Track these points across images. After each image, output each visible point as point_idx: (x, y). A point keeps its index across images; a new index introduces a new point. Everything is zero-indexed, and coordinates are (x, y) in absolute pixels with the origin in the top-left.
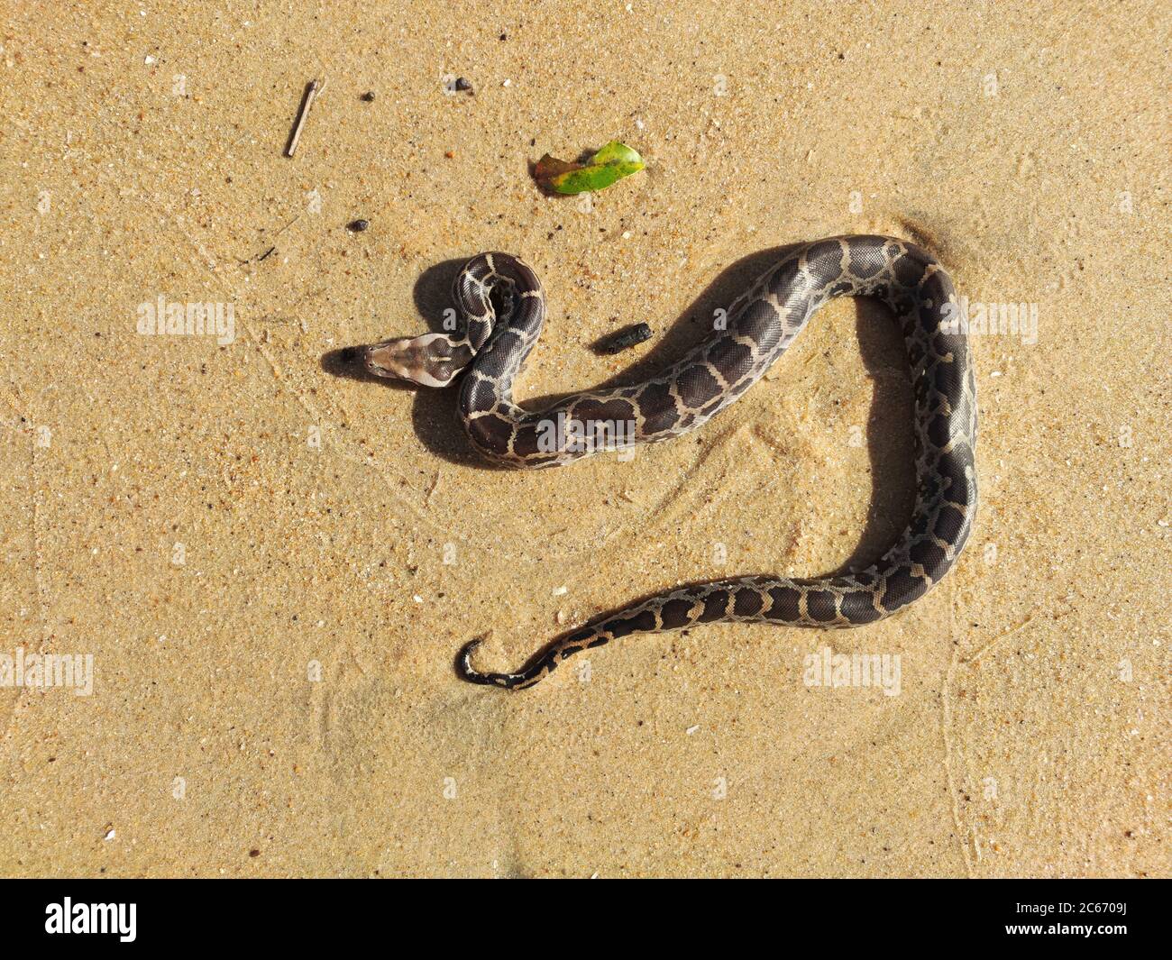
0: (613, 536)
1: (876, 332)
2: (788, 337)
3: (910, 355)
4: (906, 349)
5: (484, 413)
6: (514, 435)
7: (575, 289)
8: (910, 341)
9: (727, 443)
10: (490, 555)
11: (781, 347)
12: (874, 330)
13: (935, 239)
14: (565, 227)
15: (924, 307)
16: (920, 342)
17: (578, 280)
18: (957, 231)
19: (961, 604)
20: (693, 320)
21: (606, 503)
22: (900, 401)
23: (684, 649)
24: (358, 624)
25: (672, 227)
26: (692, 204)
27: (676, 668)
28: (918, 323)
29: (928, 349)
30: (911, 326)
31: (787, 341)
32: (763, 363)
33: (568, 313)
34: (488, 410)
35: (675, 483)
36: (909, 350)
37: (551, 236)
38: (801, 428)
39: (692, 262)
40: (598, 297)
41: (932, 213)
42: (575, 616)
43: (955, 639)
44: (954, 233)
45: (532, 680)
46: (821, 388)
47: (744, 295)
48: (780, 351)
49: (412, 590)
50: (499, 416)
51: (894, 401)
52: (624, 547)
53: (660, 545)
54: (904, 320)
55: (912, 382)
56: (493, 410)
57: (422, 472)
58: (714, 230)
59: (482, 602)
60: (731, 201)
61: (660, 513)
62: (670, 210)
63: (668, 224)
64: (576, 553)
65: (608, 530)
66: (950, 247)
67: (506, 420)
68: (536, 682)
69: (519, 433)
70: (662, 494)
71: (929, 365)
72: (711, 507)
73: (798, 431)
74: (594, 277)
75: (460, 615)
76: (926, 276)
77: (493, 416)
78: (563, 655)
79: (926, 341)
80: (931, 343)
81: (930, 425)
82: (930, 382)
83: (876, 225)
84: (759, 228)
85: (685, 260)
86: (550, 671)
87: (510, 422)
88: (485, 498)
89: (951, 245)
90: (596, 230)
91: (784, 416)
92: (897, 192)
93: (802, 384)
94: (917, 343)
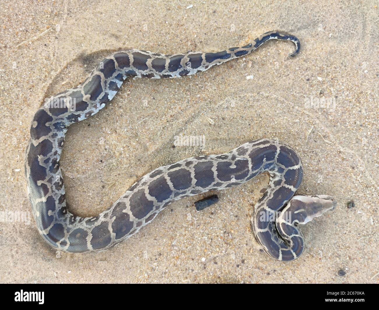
0: (222, 102)
1: (76, 197)
2: (126, 197)
3: (62, 184)
4: (65, 188)
5: (291, 168)
6: (276, 156)
7: (232, 232)
8: (62, 192)
9: (160, 144)
10: (283, 97)
11: (131, 192)
12: (78, 199)
13: (40, 245)
14: (235, 266)
15: (52, 212)
16: (57, 191)
17: (230, 236)
18: (27, 249)
19: (52, 56)
20: (172, 210)
21: (223, 119)
22: (69, 160)
23: (191, 45)
24: (349, 69)
25: (179, 262)
26: (167, 275)
27: (196, 36)
28: (57, 202)
29: (52, 186)
30: (61, 201)
31: (127, 195)
32: (143, 184)
33: (236, 219)
34: (289, 170)
35: (189, 126)
36: (63, 186)
37: (243, 261)
38: (122, 149)
39: (170, 242)
40: (221, 226)
41: (40, 259)
42: (243, 64)
43: (57, 40)
44: (30, 248)
45: (267, 35)
46: (109, 170)
47: (147, 223)
48: (132, 189)
49: (323, 83)
50: (283, 167)
51: (72, 160)
52: (217, 97)
53: (199, 96)
54: (64, 204)
55: (61, 169)
56: (286, 170)
57: (315, 141)
58: (156, 259)
59: (288, 75)
60: (146, 275)
61: (197, 112)
62: (179, 272)
63: (180, 265)
64: (240, 95)
65: (223, 106)
66: (33, 241)
67: (280, 164)
68: (265, 34)
69: (274, 157)
70: (195, 121)
71: (51, 178)
72: (171, 113)
73: (124, 147)
74: (221, 238)
75: (300, 69)
76: (49, 228)
77: (287, 167)
78: (252, 45)
79: (53, 191)
80: (50, 190)
81: (51, 151)
82: (49, 170)
83: (70, 256)
84: (133, 259)
85: (173, 244)
86: (258, 38)
87: (278, 163)
88: (284, 126)
89: (32, 242)
90: (219, 263)
91: (130, 156)
92: (57, 273)
93: (118, 172)
94: (58, 190)
